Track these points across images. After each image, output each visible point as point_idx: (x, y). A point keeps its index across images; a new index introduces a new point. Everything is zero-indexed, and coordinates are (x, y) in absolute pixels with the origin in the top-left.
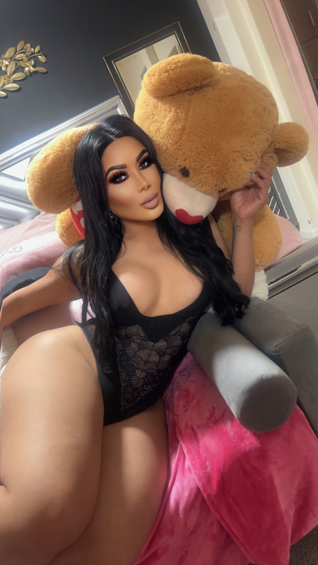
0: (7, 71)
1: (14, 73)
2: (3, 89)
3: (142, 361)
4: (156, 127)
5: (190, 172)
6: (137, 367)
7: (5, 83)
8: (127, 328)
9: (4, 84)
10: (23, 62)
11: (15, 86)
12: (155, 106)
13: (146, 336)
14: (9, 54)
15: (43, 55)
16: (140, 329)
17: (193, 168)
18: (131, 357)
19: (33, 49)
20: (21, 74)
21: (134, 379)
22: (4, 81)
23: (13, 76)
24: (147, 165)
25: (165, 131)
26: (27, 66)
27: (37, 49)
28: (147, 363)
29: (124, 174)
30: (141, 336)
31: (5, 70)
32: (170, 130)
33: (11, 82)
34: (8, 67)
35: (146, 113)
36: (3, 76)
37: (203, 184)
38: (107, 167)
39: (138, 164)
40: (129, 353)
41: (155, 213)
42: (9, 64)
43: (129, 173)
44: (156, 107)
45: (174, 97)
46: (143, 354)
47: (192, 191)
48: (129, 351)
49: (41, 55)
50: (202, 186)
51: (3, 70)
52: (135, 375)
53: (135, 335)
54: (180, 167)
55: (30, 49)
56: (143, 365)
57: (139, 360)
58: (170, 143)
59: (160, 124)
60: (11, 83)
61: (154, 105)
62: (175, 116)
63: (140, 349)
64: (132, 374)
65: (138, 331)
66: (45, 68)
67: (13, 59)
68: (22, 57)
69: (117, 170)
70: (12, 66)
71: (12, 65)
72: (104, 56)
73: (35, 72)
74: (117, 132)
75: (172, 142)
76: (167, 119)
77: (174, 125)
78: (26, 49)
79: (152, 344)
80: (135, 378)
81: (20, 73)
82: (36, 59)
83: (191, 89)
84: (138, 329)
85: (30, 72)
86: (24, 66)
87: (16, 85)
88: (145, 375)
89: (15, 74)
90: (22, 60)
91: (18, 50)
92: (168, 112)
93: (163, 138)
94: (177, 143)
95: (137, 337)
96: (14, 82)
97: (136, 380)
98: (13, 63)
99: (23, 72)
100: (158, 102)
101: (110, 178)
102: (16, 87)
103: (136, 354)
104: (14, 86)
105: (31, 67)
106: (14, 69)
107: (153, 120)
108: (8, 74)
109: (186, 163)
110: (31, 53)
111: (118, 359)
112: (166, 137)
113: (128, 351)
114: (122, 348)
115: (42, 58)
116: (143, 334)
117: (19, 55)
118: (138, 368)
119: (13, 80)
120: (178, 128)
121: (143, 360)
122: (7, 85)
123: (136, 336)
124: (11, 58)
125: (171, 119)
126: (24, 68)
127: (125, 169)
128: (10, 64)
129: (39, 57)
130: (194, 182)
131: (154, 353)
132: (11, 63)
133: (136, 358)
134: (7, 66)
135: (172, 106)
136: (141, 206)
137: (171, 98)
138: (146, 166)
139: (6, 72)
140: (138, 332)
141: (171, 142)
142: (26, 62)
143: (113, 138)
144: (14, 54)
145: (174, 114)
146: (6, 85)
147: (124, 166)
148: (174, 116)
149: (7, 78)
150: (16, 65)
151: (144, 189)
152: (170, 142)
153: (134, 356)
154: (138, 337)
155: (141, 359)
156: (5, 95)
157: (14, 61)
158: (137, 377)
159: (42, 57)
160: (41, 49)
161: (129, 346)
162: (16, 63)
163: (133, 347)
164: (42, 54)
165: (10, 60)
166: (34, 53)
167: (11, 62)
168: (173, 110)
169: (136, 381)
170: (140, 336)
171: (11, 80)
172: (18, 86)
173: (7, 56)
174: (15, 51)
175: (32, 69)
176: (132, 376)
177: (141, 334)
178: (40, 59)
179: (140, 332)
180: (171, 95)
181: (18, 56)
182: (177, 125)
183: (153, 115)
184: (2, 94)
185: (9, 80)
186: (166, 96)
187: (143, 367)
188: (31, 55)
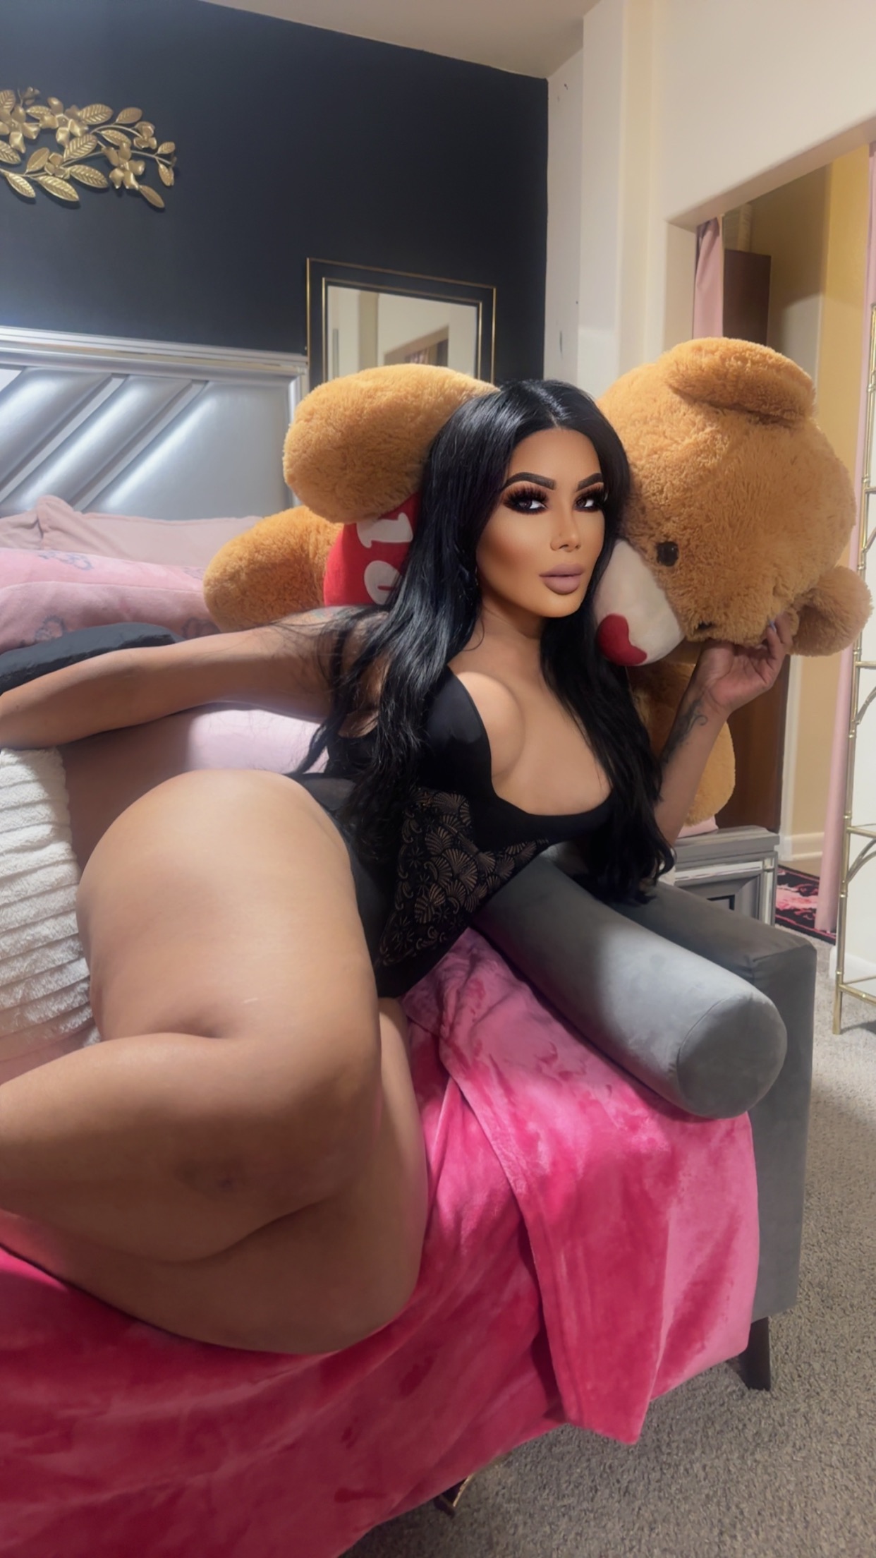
0: (67, 147)
1: (81, 161)
2: (35, 179)
3: (448, 872)
4: (657, 445)
5: (681, 556)
6: (436, 879)
7: (46, 169)
8: (437, 793)
9: (42, 170)
10: (117, 153)
11: (70, 192)
12: (671, 407)
13: (471, 827)
14: (91, 116)
15: (171, 170)
16: (465, 806)
17: (690, 551)
18: (433, 853)
19: (155, 142)
20: (97, 175)
21: (422, 901)
22: (47, 163)
23: (76, 166)
24: (591, 507)
25: (675, 458)
26: (122, 166)
27: (166, 148)
28: (457, 881)
29: (541, 498)
30: (462, 822)
31: (62, 141)
32: (688, 461)
33: (64, 176)
34: (74, 141)
35: (642, 410)
36: (51, 153)
37: (689, 592)
38: (516, 469)
39: (577, 494)
40: (430, 845)
41: (561, 605)
42: (79, 134)
43: (552, 502)
44: (672, 410)
45: (719, 410)
46: (457, 858)
47: (659, 595)
48: (432, 841)
49: (167, 166)
50: (683, 595)
51: (55, 140)
52: (426, 895)
53: (451, 815)
54: (665, 538)
55: (148, 138)
56: (448, 880)
57: (445, 866)
58: (672, 485)
59: (667, 441)
60: (62, 179)
61: (669, 404)
62: (708, 442)
63: (453, 846)
64: (421, 890)
65: (460, 808)
66: (163, 198)
67: (95, 130)
68: (121, 142)
69: (533, 485)
70: (86, 144)
71: (84, 142)
72: (314, 259)
73: (134, 193)
74: (564, 416)
75: (678, 483)
76: (687, 441)
77: (699, 456)
78: (140, 130)
79: (476, 849)
80: (424, 900)
81: (97, 172)
82: (151, 166)
83: (758, 413)
84: (462, 804)
85: (123, 186)
86: (114, 162)
87: (73, 190)
88: (442, 902)
89: (82, 167)
90: (117, 148)
91: (117, 120)
92: (695, 428)
93: (664, 469)
94: (686, 490)
95: (453, 820)
96: (72, 180)
97: (424, 906)
98: (91, 139)
99: (106, 174)
100: (680, 403)
101: (514, 494)
102: (71, 195)
103: (444, 851)
104: (66, 190)
105: (132, 176)
106: (86, 153)
107: (655, 428)
108: (65, 156)
109: (683, 535)
110: (147, 146)
111: (402, 852)
112: (670, 470)
113: (429, 840)
114: (418, 829)
115: (166, 175)
116: (468, 821)
117: (116, 132)
118: (436, 882)
119: (71, 176)
120: (704, 465)
121: (452, 871)
122: (49, 178)
123: (452, 818)
124: (92, 127)
125: (697, 444)
126: (113, 168)
127: (551, 490)
128: (82, 137)
129: (162, 166)
130: (674, 579)
131: (473, 870)
132: (85, 137)
133: (442, 859)
134: (72, 136)
135: (710, 423)
136: (541, 578)
137: (711, 409)
138: (588, 508)
139: (60, 148)
140: (461, 811)
141: (676, 482)
142: (124, 157)
143: (555, 422)
144: (103, 121)
145: (708, 439)
146: (47, 175)
147: (550, 484)
148: (706, 442)
149: (59, 162)
150: (98, 148)
151: (566, 546)
152: (674, 482)
153: (439, 855)
154: (456, 822)
155: (450, 866)
156: (31, 196)
157: (94, 137)
158: (429, 899)
159: (169, 170)
160: (175, 153)
161: (435, 831)
162: (98, 145)
163: (441, 835)
164: (173, 165)
165: (86, 128)
166: (154, 151)
167: (88, 136)
168: (708, 430)
169: (424, 908)
170: (460, 819)
171: (66, 171)
172: (77, 197)
173: (84, 116)
174: (109, 117)
175: (132, 182)
176: (421, 894)
177: (464, 818)
178: (160, 172)
179: (463, 813)
180: (713, 404)
181: (109, 134)
182: (705, 458)
183: (659, 420)
184: (26, 190)
185: (60, 170)
186: (703, 401)
187: (446, 884)
188: (147, 150)
